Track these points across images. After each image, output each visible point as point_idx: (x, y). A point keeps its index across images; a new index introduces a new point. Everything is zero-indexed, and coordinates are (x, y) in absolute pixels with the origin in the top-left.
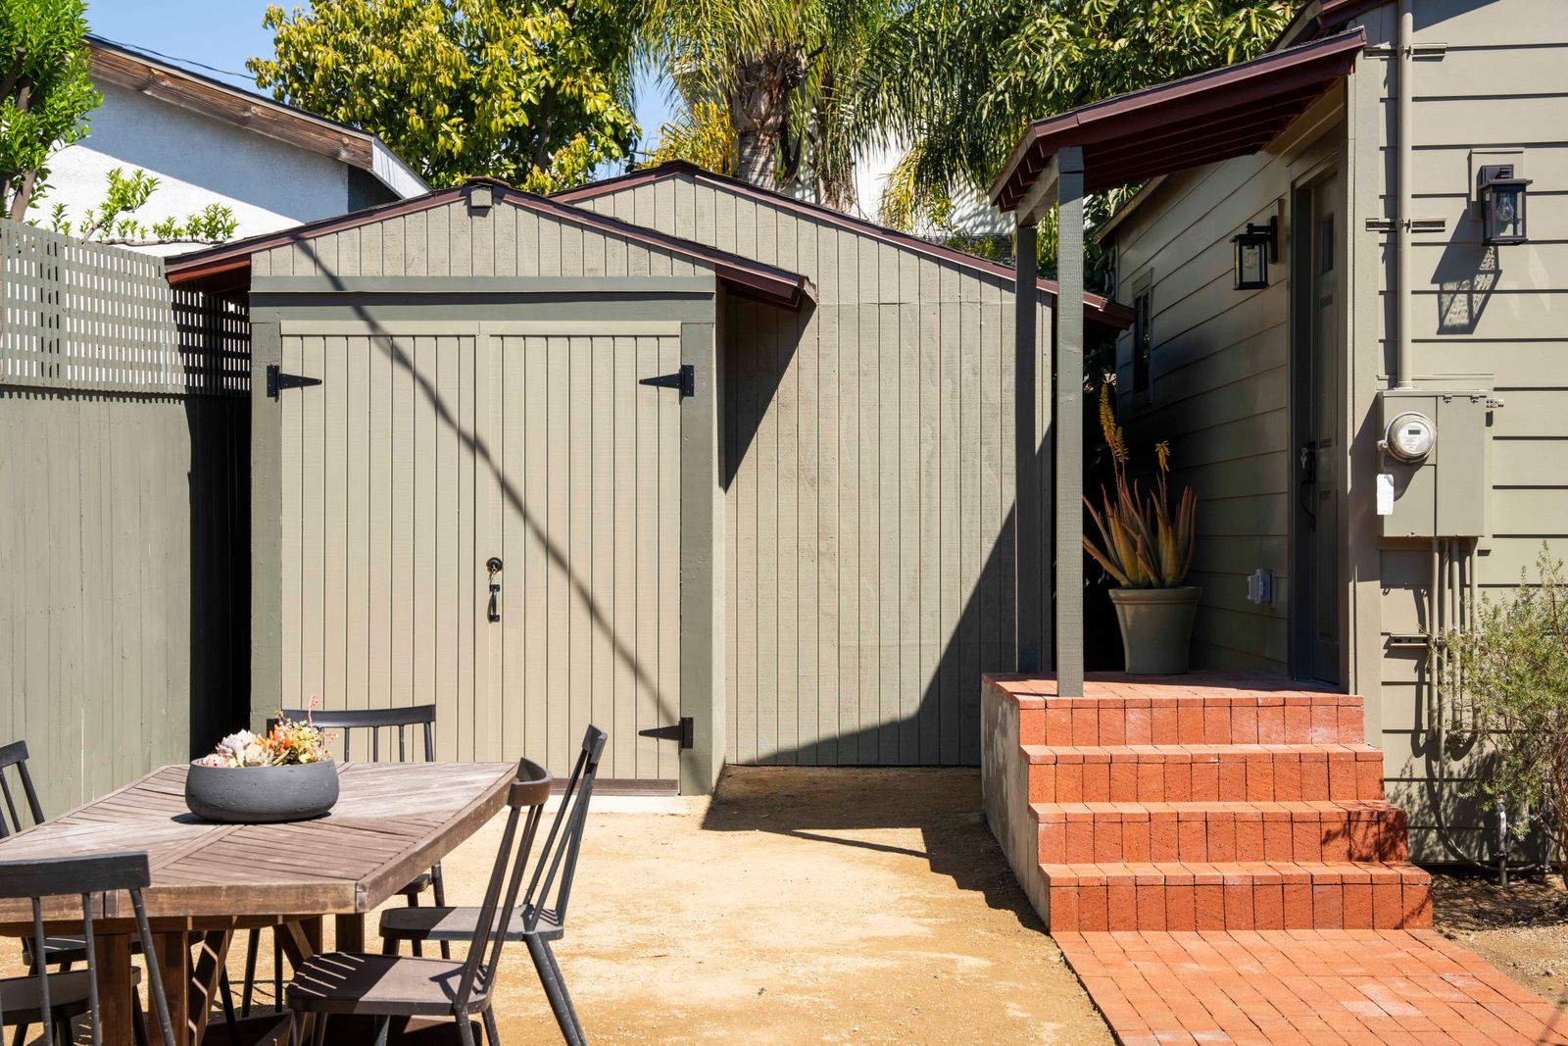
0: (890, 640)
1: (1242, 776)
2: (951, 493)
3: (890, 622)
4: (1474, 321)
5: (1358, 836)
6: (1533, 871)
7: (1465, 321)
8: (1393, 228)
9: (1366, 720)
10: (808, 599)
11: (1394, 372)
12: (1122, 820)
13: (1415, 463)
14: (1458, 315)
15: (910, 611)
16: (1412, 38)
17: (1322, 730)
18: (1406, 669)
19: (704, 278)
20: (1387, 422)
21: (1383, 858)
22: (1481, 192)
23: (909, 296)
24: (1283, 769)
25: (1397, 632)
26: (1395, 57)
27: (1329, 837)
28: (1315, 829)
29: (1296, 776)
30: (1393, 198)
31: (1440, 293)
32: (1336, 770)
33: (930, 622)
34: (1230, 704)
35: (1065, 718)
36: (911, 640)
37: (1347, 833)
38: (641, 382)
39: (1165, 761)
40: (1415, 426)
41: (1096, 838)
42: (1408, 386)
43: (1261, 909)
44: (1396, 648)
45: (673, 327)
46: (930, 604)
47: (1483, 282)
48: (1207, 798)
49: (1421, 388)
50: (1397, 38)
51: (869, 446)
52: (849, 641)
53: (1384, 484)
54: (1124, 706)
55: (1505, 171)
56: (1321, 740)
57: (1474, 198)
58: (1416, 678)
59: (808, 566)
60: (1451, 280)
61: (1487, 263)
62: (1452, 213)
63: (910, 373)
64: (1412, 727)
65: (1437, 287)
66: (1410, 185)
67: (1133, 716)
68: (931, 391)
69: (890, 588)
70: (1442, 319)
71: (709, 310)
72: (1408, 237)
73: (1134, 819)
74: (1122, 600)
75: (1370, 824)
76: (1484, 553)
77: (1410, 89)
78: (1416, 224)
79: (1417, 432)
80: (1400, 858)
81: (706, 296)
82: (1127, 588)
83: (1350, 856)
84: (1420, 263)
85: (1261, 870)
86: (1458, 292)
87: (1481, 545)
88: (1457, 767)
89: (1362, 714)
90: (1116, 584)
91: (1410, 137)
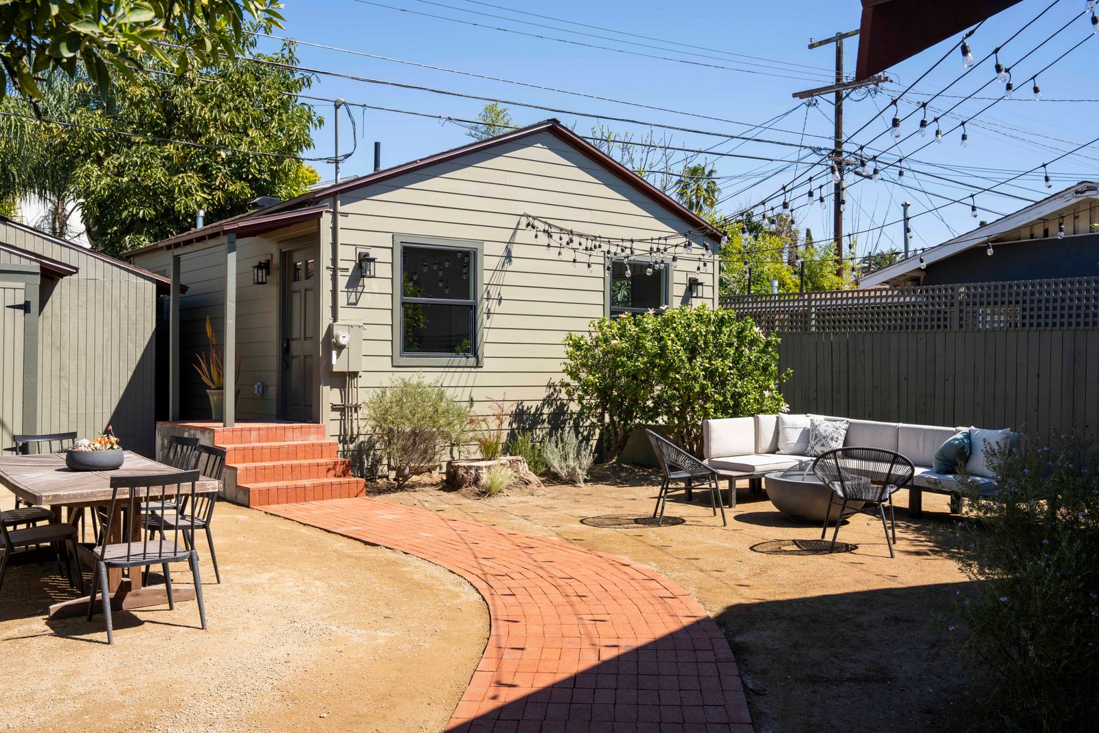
0: (90, 411)
1: (295, 452)
2: (115, 354)
3: (90, 403)
4: (357, 301)
5: (337, 469)
6: (373, 479)
7: (355, 301)
8: (335, 270)
9: (326, 432)
10: (55, 395)
11: (335, 316)
12: (265, 468)
13: (343, 347)
14: (353, 300)
15: (99, 400)
16: (340, 209)
17: (313, 436)
18: (337, 415)
19: (36, 267)
20: (335, 333)
21: (344, 476)
22: (360, 261)
23: (99, 276)
24: (308, 449)
25: (335, 403)
26: (335, 214)
27: (329, 470)
28: (325, 467)
29: (312, 451)
30: (334, 260)
31: (347, 292)
32: (324, 449)
33: (106, 404)
34: (285, 428)
35: (230, 435)
36: (99, 411)
37: (334, 468)
38: (7, 307)
39: (271, 448)
40: (344, 335)
41: (257, 474)
42: (339, 322)
43: (316, 494)
44: (334, 408)
45: (22, 285)
46: (107, 397)
47: (360, 289)
48: (284, 460)
49: (343, 323)
50: (335, 208)
51: (82, 335)
52: (73, 411)
53: (334, 353)
54: (250, 430)
55: (367, 254)
56: (313, 439)
57: (357, 262)
58: (340, 418)
59: (55, 382)
60: (350, 288)
61: (361, 283)
62: (351, 266)
63: (99, 306)
64: (339, 434)
65: (346, 290)
66: (340, 256)
67: (253, 433)
68: (108, 314)
69: (90, 390)
70: (348, 300)
71: (37, 280)
72: (339, 273)
73: (269, 468)
74: (212, 394)
75: (341, 465)
76: (360, 377)
77: (340, 225)
78: (342, 269)
79: (344, 337)
80: (349, 475)
81: (36, 274)
82: (215, 389)
83: (335, 476)
84: (343, 281)
85: (316, 481)
86: (352, 292)
87: (360, 374)
88: (352, 446)
89: (325, 430)
90: (210, 388)
91: (340, 241)
